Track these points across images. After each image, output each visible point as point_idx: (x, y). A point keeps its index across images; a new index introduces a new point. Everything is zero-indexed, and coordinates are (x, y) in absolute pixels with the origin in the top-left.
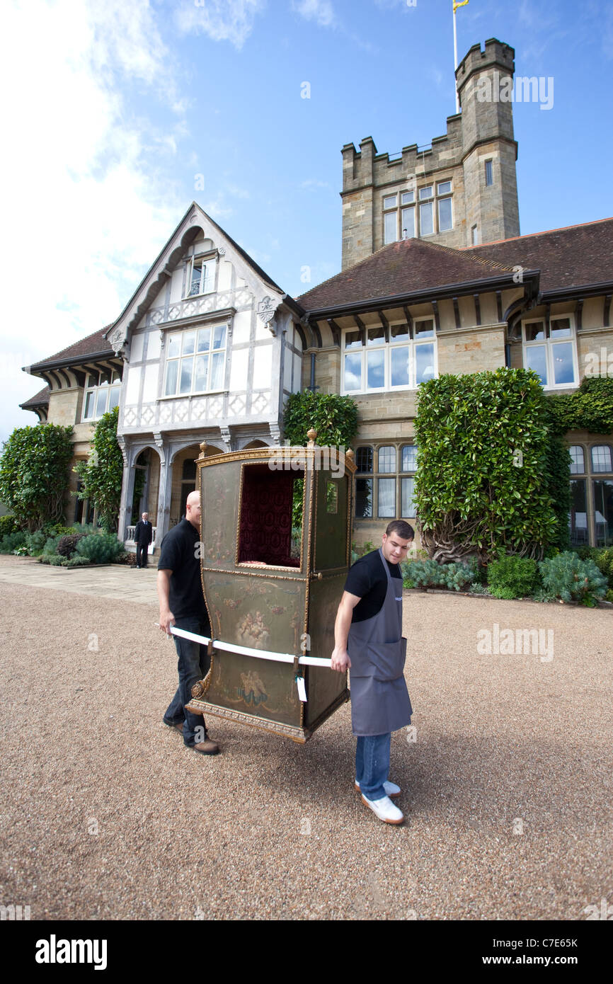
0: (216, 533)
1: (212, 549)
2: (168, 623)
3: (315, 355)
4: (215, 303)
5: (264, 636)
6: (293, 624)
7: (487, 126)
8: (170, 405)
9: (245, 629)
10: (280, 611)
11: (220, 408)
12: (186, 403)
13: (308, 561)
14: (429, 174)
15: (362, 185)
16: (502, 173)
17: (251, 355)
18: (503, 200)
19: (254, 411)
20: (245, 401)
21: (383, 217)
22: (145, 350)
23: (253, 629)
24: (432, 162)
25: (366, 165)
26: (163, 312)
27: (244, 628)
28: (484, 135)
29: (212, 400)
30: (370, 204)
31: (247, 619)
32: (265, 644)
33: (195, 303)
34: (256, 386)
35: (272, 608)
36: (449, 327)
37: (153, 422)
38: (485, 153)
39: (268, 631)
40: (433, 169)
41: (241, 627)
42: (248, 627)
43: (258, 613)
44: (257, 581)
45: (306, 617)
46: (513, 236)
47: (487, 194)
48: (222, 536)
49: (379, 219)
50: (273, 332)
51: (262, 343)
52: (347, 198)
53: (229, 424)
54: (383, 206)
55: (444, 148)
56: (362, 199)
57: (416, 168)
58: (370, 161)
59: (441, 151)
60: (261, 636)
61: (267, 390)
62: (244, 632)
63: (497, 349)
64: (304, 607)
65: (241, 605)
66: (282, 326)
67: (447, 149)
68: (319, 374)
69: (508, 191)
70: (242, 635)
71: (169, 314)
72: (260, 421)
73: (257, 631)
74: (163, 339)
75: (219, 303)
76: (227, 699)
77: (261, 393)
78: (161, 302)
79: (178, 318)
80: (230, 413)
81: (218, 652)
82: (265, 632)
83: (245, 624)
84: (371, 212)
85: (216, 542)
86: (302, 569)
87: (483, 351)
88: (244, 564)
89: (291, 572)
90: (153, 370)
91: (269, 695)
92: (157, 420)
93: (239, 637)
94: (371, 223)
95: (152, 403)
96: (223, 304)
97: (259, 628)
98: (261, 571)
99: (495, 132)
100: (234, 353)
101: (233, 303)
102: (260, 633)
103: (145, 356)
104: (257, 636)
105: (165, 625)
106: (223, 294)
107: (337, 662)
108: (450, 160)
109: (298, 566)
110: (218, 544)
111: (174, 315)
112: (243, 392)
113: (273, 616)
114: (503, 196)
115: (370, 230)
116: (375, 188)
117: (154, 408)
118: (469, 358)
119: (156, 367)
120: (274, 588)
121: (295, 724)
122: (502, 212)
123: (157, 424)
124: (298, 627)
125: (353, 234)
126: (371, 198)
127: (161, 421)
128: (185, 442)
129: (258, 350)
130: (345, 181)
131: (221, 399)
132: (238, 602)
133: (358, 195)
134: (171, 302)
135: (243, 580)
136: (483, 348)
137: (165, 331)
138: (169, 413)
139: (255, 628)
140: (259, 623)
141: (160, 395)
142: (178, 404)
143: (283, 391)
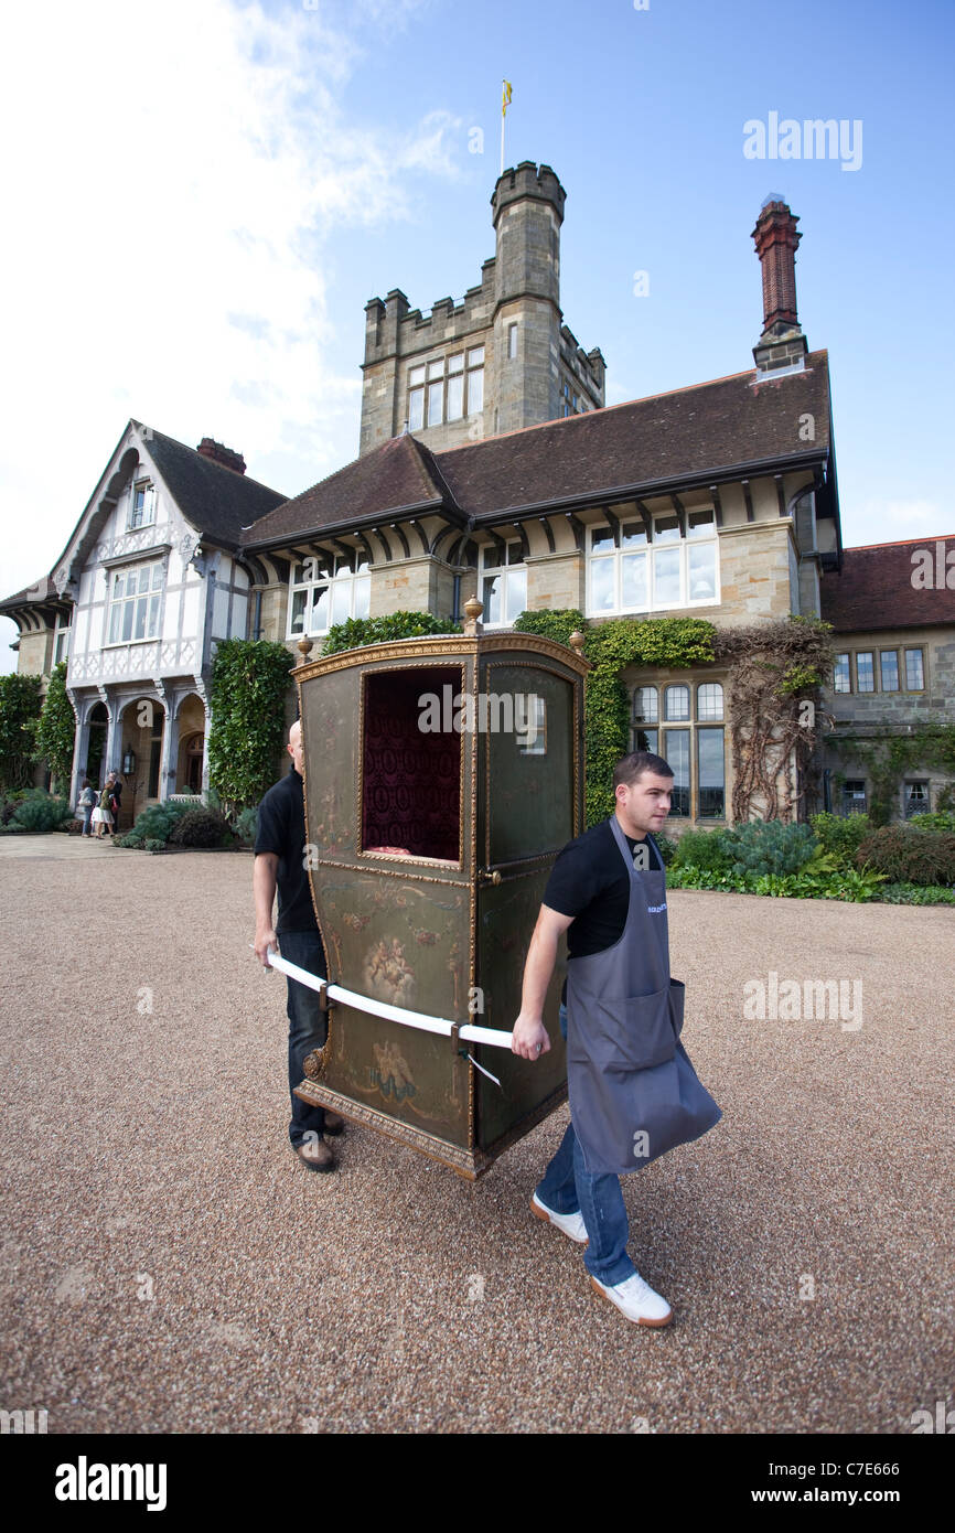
0: (328, 799)
1: (322, 826)
2: (266, 948)
3: (261, 594)
4: (154, 539)
5: (407, 983)
6: (451, 965)
7: (513, 279)
8: (112, 654)
9: (378, 967)
10: (429, 938)
11: (154, 658)
12: (126, 651)
13: (473, 851)
14: (458, 338)
15: (385, 356)
16: (526, 341)
17: (183, 597)
18: (525, 377)
19: (182, 663)
20: (175, 650)
21: (408, 395)
22: (93, 591)
23: (389, 969)
24: (464, 323)
25: (390, 327)
26: (108, 545)
27: (375, 965)
28: (509, 291)
29: (148, 648)
30: (392, 380)
31: (380, 951)
32: (409, 996)
33: (136, 536)
34: (184, 635)
35: (419, 933)
36: (380, 559)
37: (97, 674)
38: (509, 314)
39: (412, 974)
40: (464, 332)
41: (370, 964)
42: (381, 965)
43: (395, 941)
44: (392, 884)
45: (472, 954)
46: (537, 423)
47: (508, 368)
48: (336, 803)
49: (402, 399)
50: (200, 573)
51: (193, 585)
52: (368, 372)
53: (161, 676)
54: (409, 382)
55: (477, 303)
56: (385, 374)
57: (446, 330)
58: (395, 322)
59: (474, 307)
60: (402, 982)
61: (194, 639)
62: (376, 973)
63: (421, 586)
64: (469, 935)
65: (369, 926)
66: (209, 565)
67: (480, 305)
68: (264, 615)
69: (533, 364)
70: (373, 978)
71: (114, 549)
72: (186, 673)
73: (395, 973)
74: (107, 578)
75: (158, 537)
76: (354, 1084)
77: (188, 641)
78: (108, 535)
79: (122, 554)
80: (163, 665)
81: (337, 1006)
82: (407, 976)
83: (376, 959)
84: (392, 391)
85: (328, 814)
86: (463, 866)
87: (410, 588)
88: (371, 854)
89: (445, 869)
90: (98, 613)
91: (418, 1088)
92: (101, 671)
93: (369, 981)
94: (392, 405)
95: (96, 652)
96: (160, 540)
97: (399, 968)
98: (397, 867)
99: (521, 289)
100: (168, 596)
101: (170, 538)
102: (399, 976)
103: (92, 598)
104: (396, 981)
105: (261, 949)
106: (161, 527)
107: (521, 1040)
108: (483, 319)
109: (456, 858)
110: (331, 816)
111: (119, 551)
112: (174, 641)
113: (419, 947)
114: (525, 372)
115: (391, 415)
116: (400, 358)
117: (98, 657)
118: (396, 597)
119: (102, 609)
120: (419, 897)
121: (460, 1143)
122: (522, 392)
123: (100, 676)
124: (460, 969)
125: (372, 420)
126: (393, 373)
127: (105, 673)
128: (132, 695)
129: (189, 592)
130: (367, 349)
131: (155, 647)
132: (365, 920)
133: (379, 368)
134: (116, 535)
135: (371, 881)
136: (410, 584)
137: (109, 569)
138: (111, 663)
139: (393, 967)
140: (398, 960)
141: (103, 643)
142: (119, 653)
143: (208, 638)
